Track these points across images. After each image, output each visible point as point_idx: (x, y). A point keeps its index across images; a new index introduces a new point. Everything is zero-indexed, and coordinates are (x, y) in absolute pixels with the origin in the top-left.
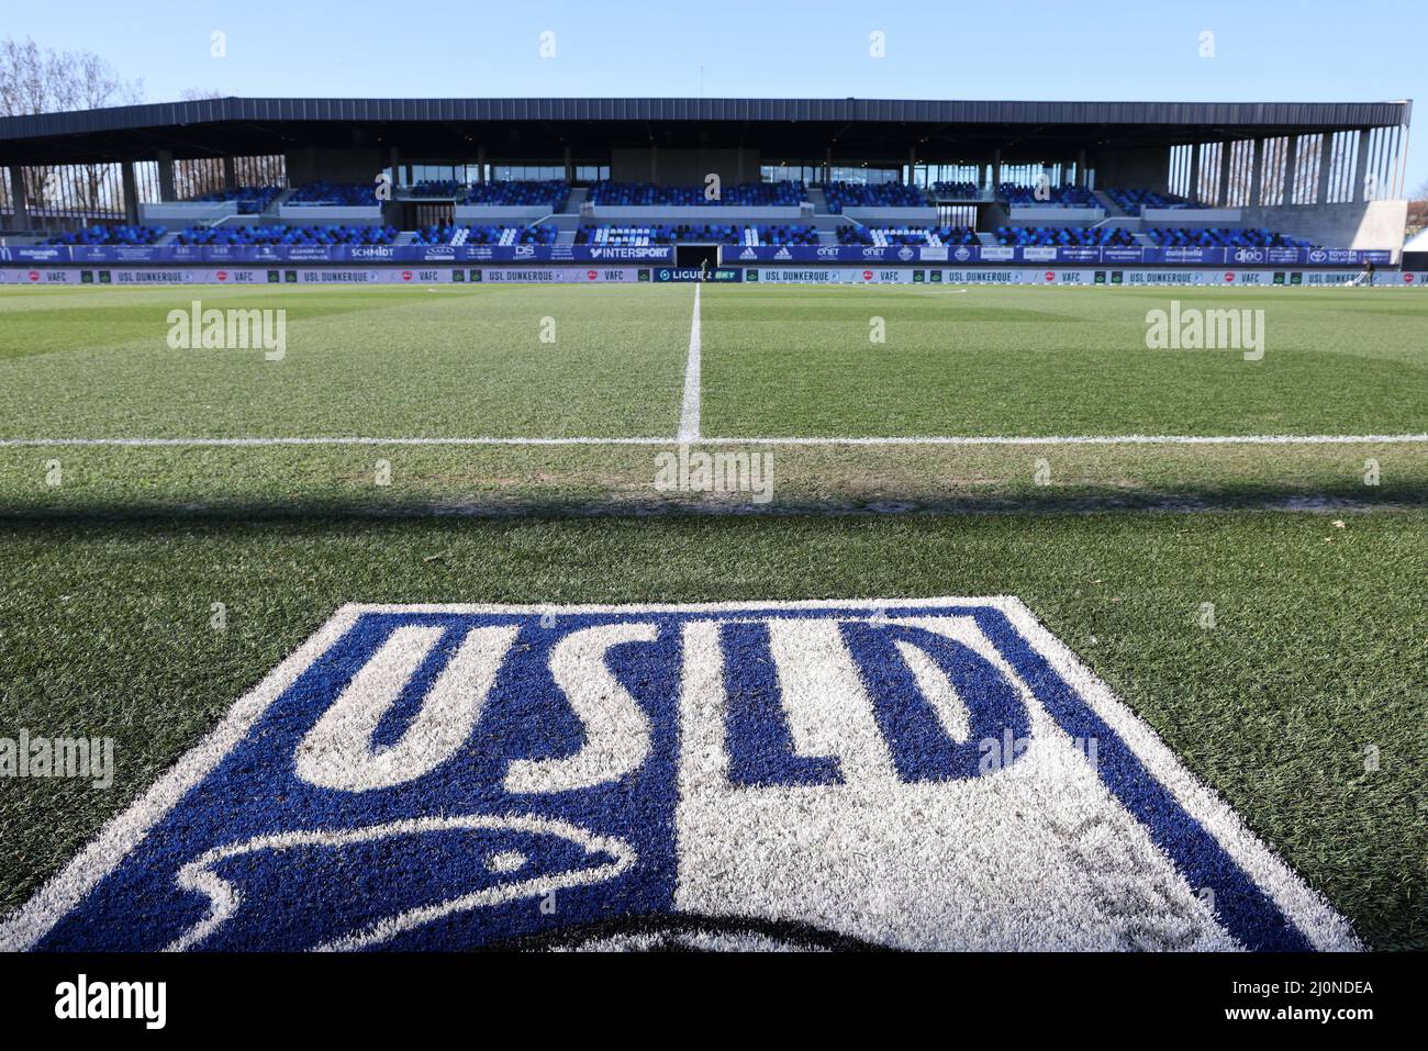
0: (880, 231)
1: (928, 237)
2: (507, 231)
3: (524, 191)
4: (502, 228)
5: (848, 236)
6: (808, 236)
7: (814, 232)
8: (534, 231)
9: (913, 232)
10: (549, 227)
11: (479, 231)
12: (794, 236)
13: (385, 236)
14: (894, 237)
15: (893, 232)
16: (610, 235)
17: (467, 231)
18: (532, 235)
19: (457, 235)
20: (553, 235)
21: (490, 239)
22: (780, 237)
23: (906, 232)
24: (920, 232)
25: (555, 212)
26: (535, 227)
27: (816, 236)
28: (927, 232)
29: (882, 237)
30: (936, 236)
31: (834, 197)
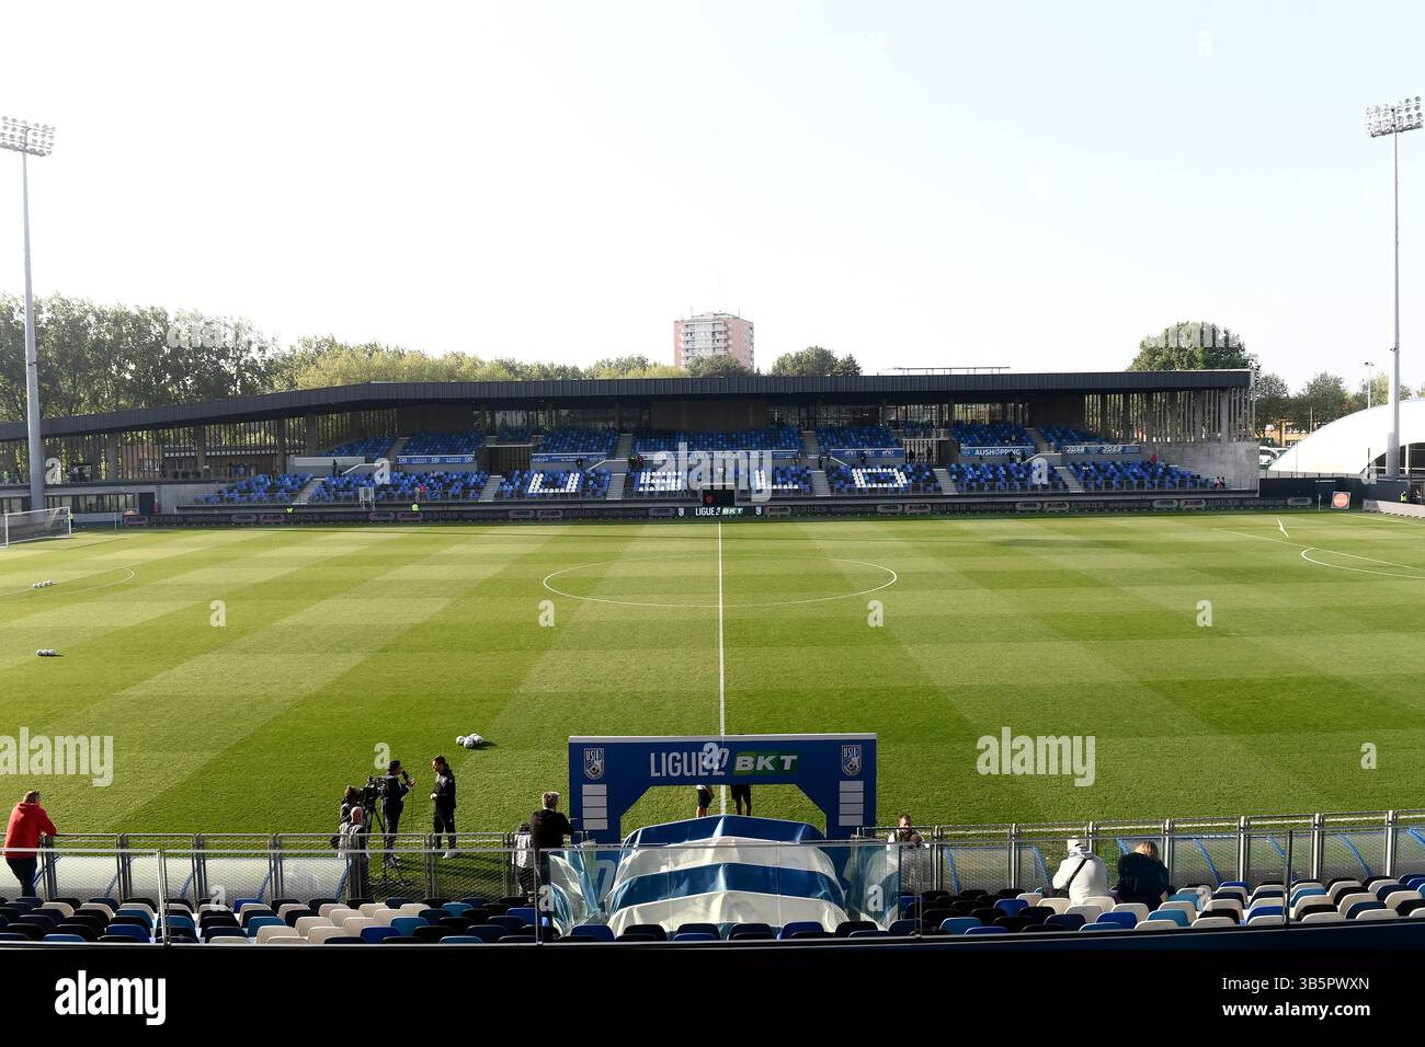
0: (859, 470)
1: (896, 474)
2: (572, 475)
3: (583, 438)
4: (569, 472)
5: (834, 475)
6: (804, 475)
7: (808, 472)
8: (593, 475)
9: (885, 470)
10: (604, 471)
11: (550, 475)
12: (793, 476)
13: (479, 480)
14: (869, 474)
15: (869, 471)
16: (652, 477)
17: (542, 475)
18: (592, 479)
19: (534, 479)
20: (607, 478)
21: (559, 482)
22: (782, 477)
23: (880, 470)
24: (890, 470)
25: (608, 457)
26: (593, 471)
27: (809, 475)
28: (895, 470)
29: (860, 475)
30: (902, 473)
31: (824, 440)
